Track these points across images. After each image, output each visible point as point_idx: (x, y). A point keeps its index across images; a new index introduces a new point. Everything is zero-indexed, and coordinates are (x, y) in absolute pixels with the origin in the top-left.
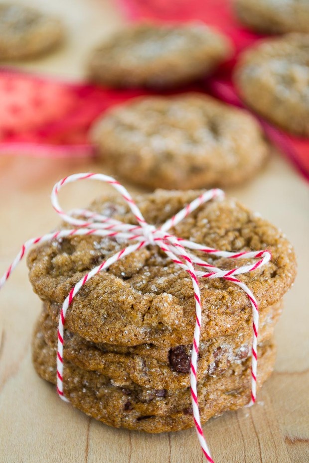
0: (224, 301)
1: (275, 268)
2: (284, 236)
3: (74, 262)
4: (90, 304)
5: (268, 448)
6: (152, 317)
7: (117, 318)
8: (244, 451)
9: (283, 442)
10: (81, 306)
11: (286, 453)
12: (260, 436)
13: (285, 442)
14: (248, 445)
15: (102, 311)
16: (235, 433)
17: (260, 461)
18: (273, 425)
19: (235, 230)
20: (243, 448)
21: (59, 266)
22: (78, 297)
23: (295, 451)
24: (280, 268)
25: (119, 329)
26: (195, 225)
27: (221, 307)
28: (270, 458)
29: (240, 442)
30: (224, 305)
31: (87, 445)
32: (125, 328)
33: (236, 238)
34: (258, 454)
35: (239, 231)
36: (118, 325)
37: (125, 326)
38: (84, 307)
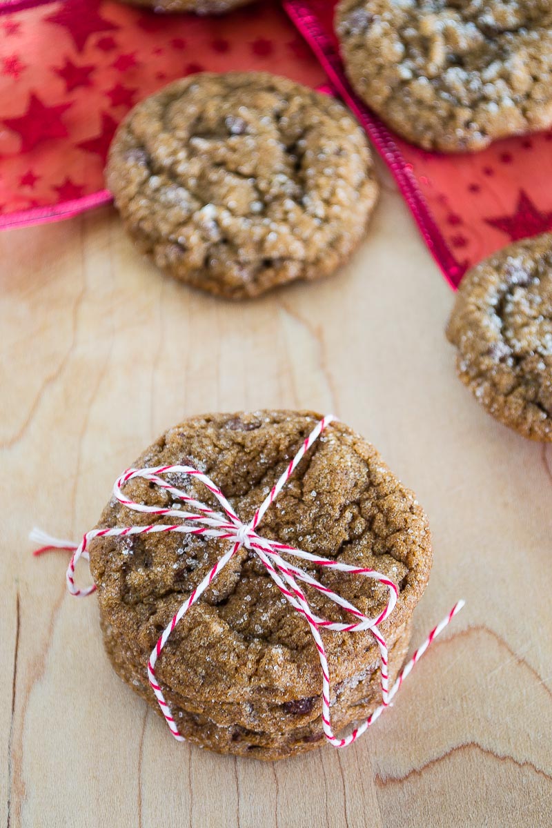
0: (345, 647)
1: (405, 572)
2: (416, 503)
3: (153, 582)
4: (183, 658)
5: (354, 794)
6: (260, 680)
7: (219, 680)
8: (325, 800)
9: (373, 784)
10: (172, 662)
11: (375, 800)
12: (346, 773)
13: (375, 782)
14: (331, 788)
15: (200, 669)
16: (316, 771)
17: (344, 813)
18: (362, 755)
19: (353, 503)
20: (325, 794)
21: (135, 589)
22: (169, 648)
23: (386, 797)
24: (411, 570)
25: (222, 691)
26: (300, 499)
27: (342, 654)
28: (356, 809)
29: (322, 785)
30: (345, 651)
31: (140, 794)
32: (229, 690)
33: (354, 518)
34: (343, 804)
35: (358, 503)
36: (221, 686)
37: (229, 688)
38: (175, 662)
